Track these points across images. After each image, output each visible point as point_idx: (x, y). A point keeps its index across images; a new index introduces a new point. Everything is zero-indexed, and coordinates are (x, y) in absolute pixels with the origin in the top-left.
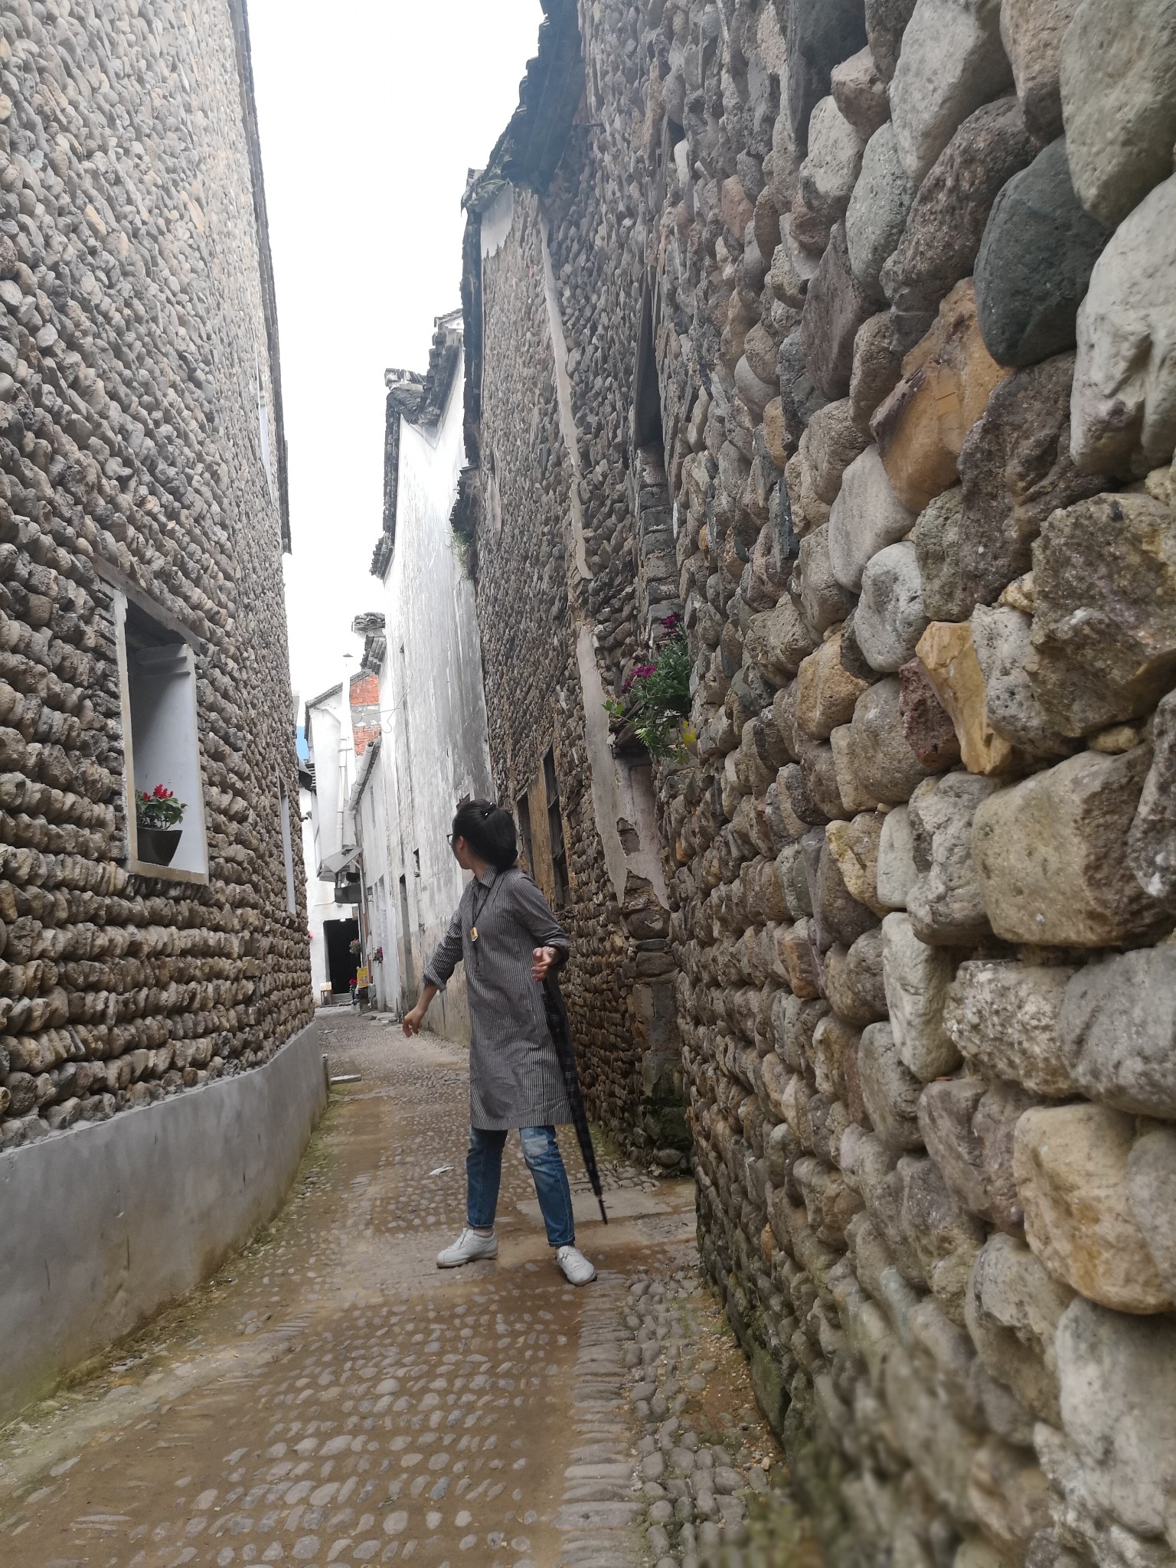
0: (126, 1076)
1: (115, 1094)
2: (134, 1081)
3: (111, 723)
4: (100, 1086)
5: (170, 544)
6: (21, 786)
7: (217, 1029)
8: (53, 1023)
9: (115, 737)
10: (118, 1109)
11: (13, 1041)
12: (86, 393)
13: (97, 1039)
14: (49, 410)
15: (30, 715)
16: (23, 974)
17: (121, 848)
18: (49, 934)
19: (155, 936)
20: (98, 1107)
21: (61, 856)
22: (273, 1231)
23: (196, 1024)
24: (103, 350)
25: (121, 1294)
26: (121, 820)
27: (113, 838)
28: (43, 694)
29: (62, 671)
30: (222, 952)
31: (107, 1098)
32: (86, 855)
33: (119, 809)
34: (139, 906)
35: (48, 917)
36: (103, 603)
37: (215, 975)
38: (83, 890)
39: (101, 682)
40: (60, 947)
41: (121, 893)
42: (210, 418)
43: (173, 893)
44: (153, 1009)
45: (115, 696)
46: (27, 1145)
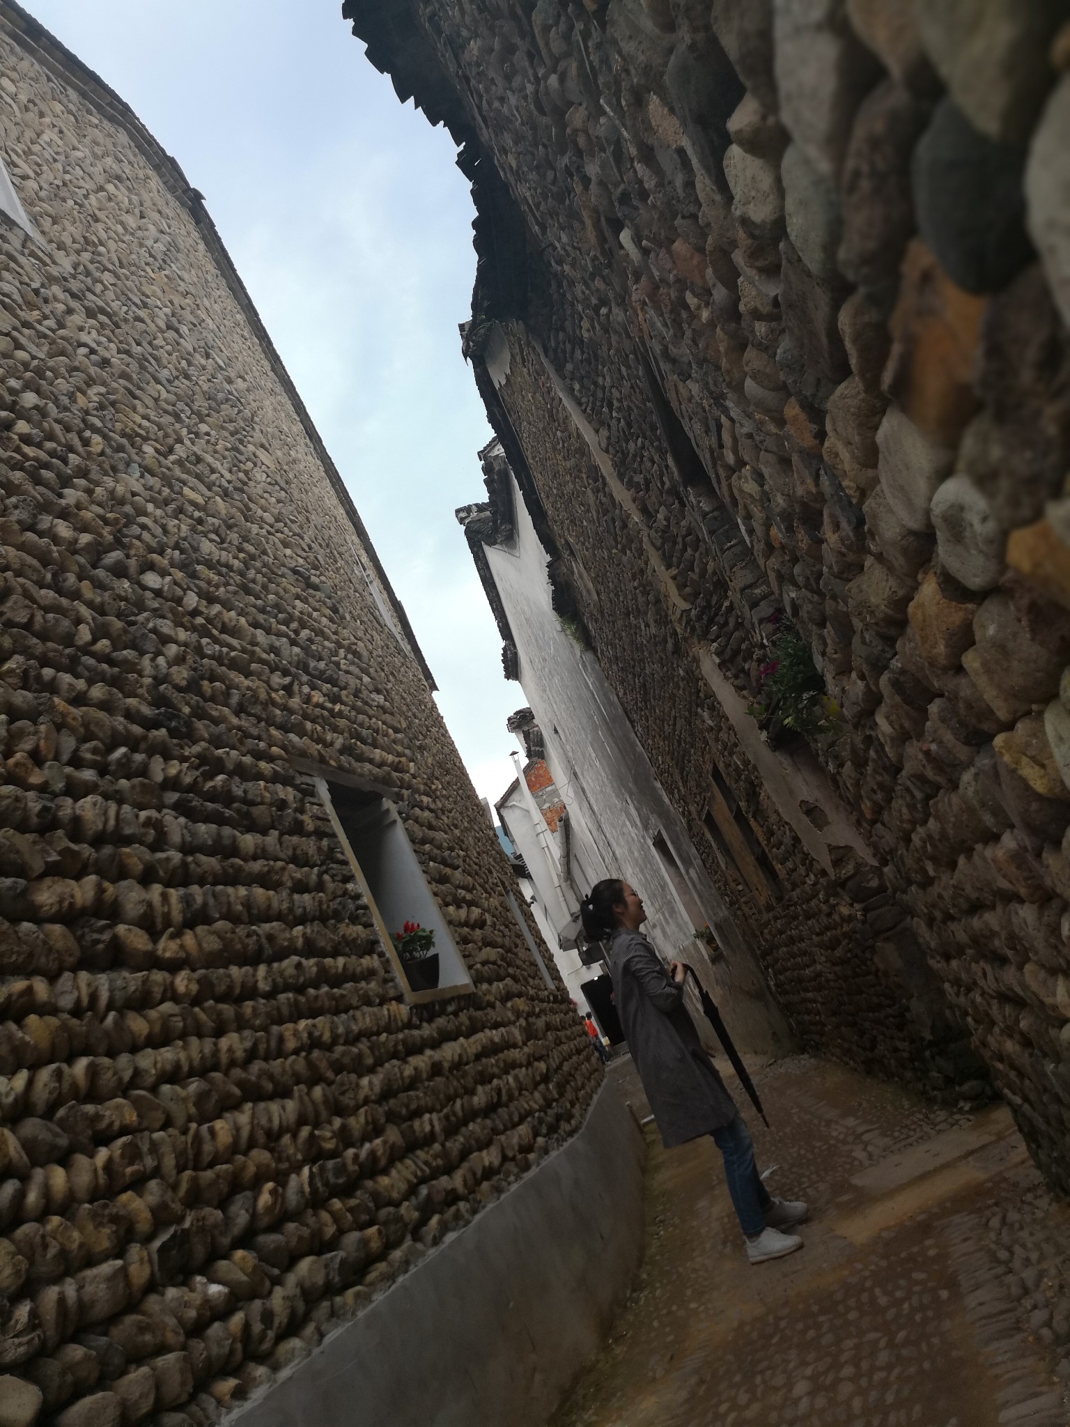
0: (470, 1182)
1: (467, 1200)
2: (478, 1183)
3: (350, 886)
4: (452, 1198)
5: (342, 723)
6: (299, 966)
7: (530, 1113)
8: (396, 1156)
9: (358, 897)
10: (474, 1212)
11: (369, 1184)
12: (234, 632)
13: (435, 1157)
14: (212, 657)
15: (285, 906)
16: (357, 1123)
17: (396, 987)
18: (365, 1081)
19: (450, 1051)
20: (458, 1216)
21: (351, 1012)
22: (645, 1276)
23: (511, 1115)
24: (235, 593)
25: (538, 1377)
26: (386, 964)
27: (385, 981)
28: (289, 884)
29: (299, 860)
30: (509, 1045)
31: (463, 1206)
32: (369, 1003)
33: (381, 955)
34: (427, 1030)
35: (361, 1069)
36: (309, 792)
37: (511, 1066)
38: (378, 1034)
39: (330, 856)
40: (377, 1089)
41: (409, 1025)
42: (335, 610)
43: (450, 1009)
44: (472, 1115)
45: (345, 863)
46: (413, 1270)
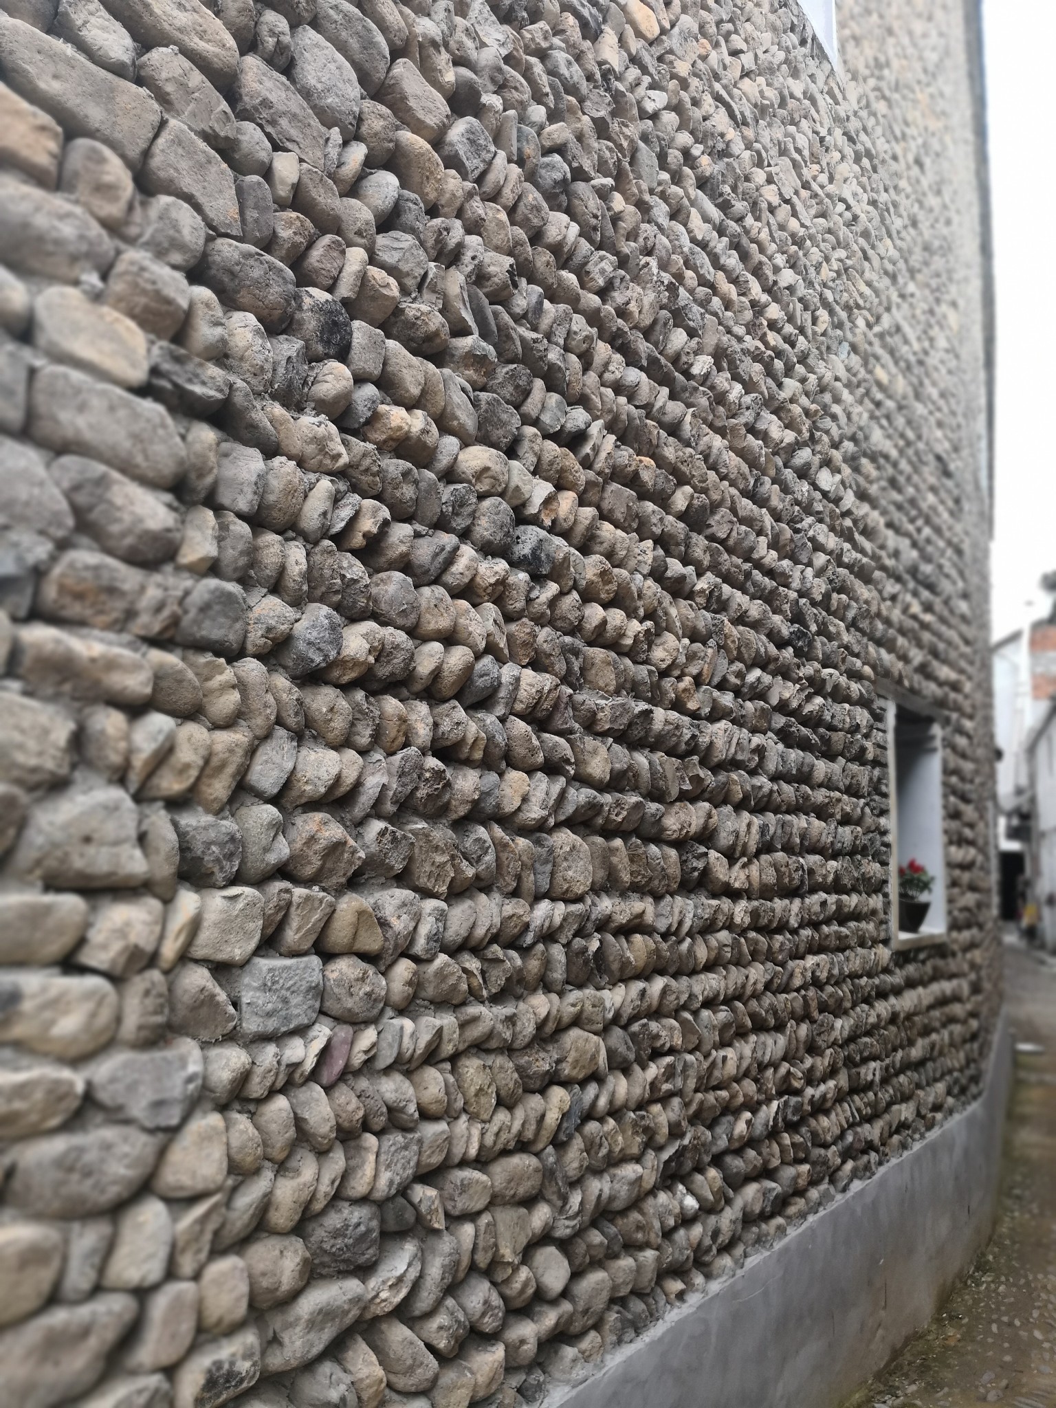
0: (886, 1134)
1: (877, 1151)
2: (891, 1136)
3: (883, 821)
4: (870, 1147)
5: (926, 636)
6: (824, 904)
7: (950, 1072)
8: (841, 1097)
9: (884, 833)
10: (880, 1163)
11: (813, 1122)
13: (866, 1105)
14: (849, 567)
15: (830, 839)
16: (822, 1063)
17: (887, 930)
18: (839, 1023)
19: (908, 1001)
20: (867, 1167)
21: (847, 953)
22: (991, 1258)
23: (934, 1071)
24: (884, 489)
25: (880, 1332)
26: (887, 904)
27: (882, 922)
28: (838, 817)
29: (852, 791)
30: (956, 998)
31: (873, 1156)
32: (862, 945)
33: (886, 895)
34: (897, 978)
35: (838, 1010)
36: (878, 717)
37: (952, 1020)
38: (860, 977)
39: (877, 788)
40: (846, 1033)
41: (886, 970)
43: (922, 956)
44: (907, 1066)
45: (885, 796)
46: (822, 1212)
